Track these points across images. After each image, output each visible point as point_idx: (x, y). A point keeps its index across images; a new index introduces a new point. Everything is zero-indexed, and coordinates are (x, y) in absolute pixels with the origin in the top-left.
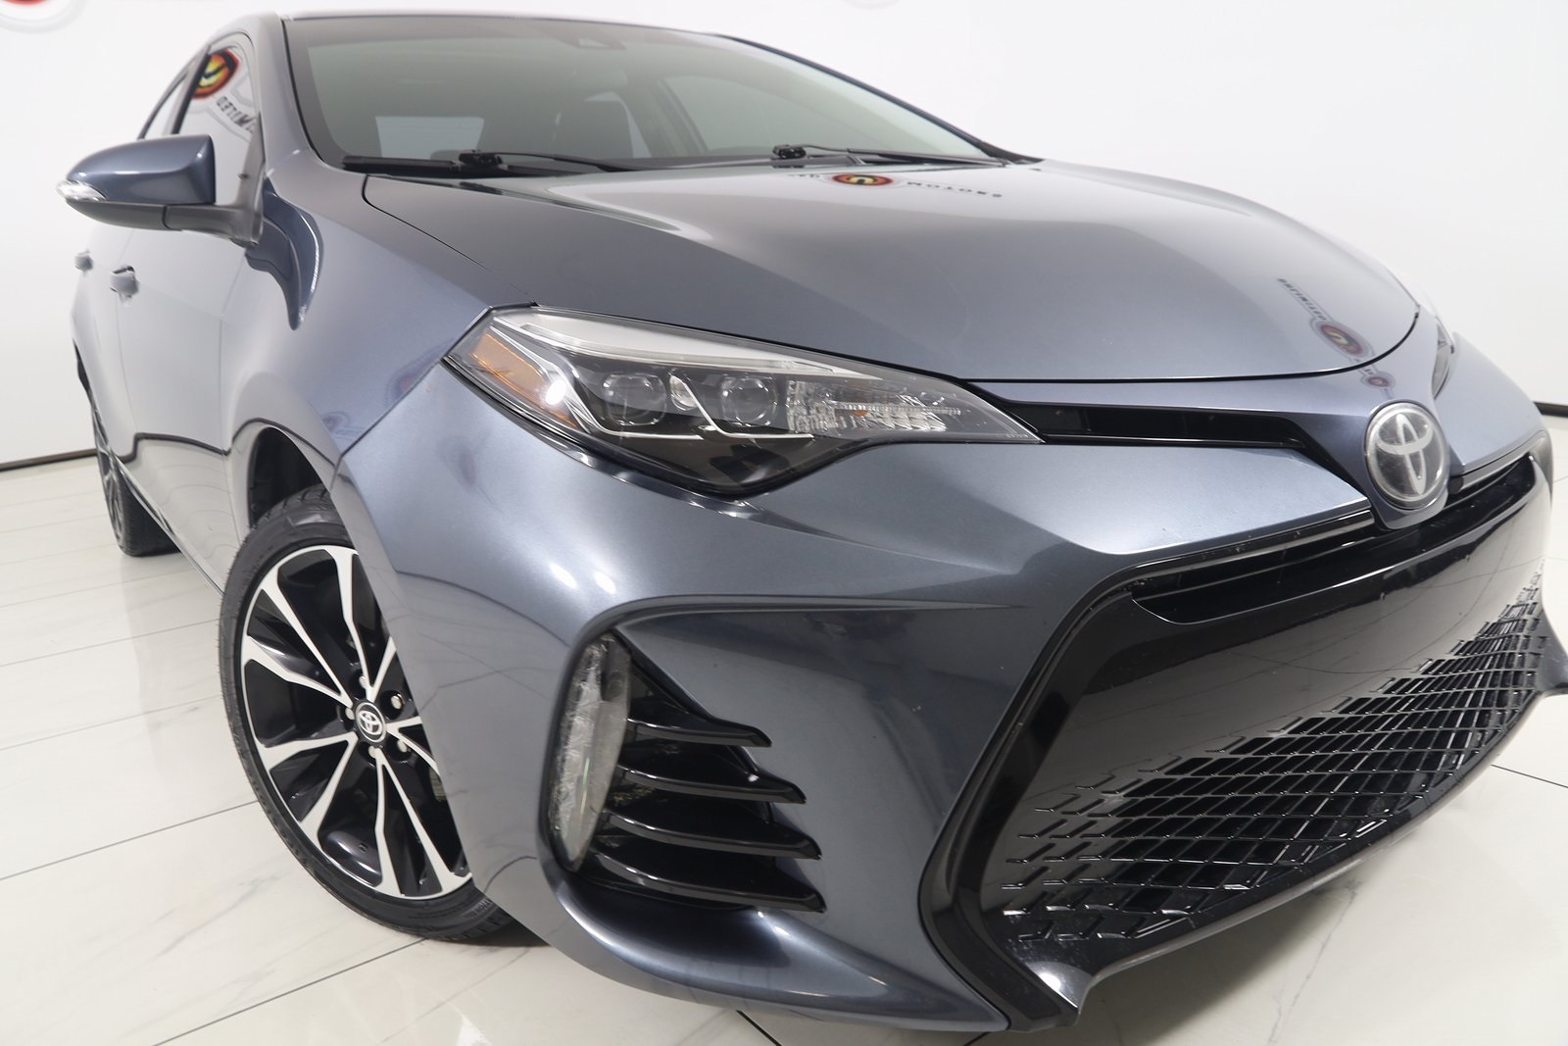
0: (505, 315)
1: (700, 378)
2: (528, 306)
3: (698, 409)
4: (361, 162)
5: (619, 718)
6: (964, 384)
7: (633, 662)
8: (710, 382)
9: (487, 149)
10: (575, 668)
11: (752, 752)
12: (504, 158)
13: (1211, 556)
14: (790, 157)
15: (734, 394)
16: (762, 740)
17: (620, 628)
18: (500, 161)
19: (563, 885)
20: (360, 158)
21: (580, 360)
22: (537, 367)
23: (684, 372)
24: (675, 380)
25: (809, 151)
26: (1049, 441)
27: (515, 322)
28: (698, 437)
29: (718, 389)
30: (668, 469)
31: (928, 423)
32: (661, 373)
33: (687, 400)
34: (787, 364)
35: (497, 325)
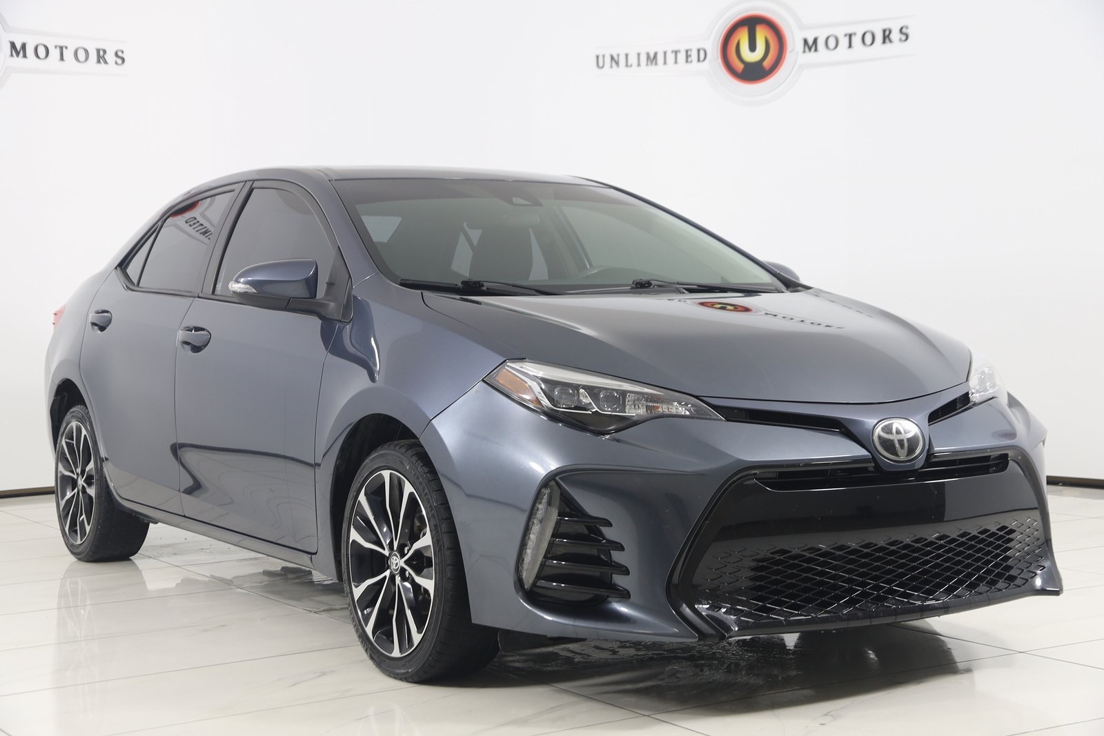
0: (513, 362)
1: (592, 391)
2: (522, 359)
3: (590, 403)
4: (410, 282)
5: (554, 516)
6: (697, 397)
7: (561, 494)
8: (595, 391)
9: (476, 278)
10: (538, 498)
11: (604, 530)
12: (485, 284)
13: (788, 466)
14: (642, 286)
15: (605, 397)
16: (609, 524)
17: (557, 478)
18: (483, 286)
19: (520, 593)
20: (409, 280)
21: (545, 380)
22: (526, 383)
23: (585, 387)
24: (582, 391)
25: (653, 282)
26: (728, 420)
27: (517, 366)
28: (590, 413)
29: (599, 394)
30: (575, 422)
31: (683, 411)
32: (576, 387)
33: (586, 399)
34: (626, 386)
35: (508, 366)
